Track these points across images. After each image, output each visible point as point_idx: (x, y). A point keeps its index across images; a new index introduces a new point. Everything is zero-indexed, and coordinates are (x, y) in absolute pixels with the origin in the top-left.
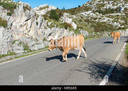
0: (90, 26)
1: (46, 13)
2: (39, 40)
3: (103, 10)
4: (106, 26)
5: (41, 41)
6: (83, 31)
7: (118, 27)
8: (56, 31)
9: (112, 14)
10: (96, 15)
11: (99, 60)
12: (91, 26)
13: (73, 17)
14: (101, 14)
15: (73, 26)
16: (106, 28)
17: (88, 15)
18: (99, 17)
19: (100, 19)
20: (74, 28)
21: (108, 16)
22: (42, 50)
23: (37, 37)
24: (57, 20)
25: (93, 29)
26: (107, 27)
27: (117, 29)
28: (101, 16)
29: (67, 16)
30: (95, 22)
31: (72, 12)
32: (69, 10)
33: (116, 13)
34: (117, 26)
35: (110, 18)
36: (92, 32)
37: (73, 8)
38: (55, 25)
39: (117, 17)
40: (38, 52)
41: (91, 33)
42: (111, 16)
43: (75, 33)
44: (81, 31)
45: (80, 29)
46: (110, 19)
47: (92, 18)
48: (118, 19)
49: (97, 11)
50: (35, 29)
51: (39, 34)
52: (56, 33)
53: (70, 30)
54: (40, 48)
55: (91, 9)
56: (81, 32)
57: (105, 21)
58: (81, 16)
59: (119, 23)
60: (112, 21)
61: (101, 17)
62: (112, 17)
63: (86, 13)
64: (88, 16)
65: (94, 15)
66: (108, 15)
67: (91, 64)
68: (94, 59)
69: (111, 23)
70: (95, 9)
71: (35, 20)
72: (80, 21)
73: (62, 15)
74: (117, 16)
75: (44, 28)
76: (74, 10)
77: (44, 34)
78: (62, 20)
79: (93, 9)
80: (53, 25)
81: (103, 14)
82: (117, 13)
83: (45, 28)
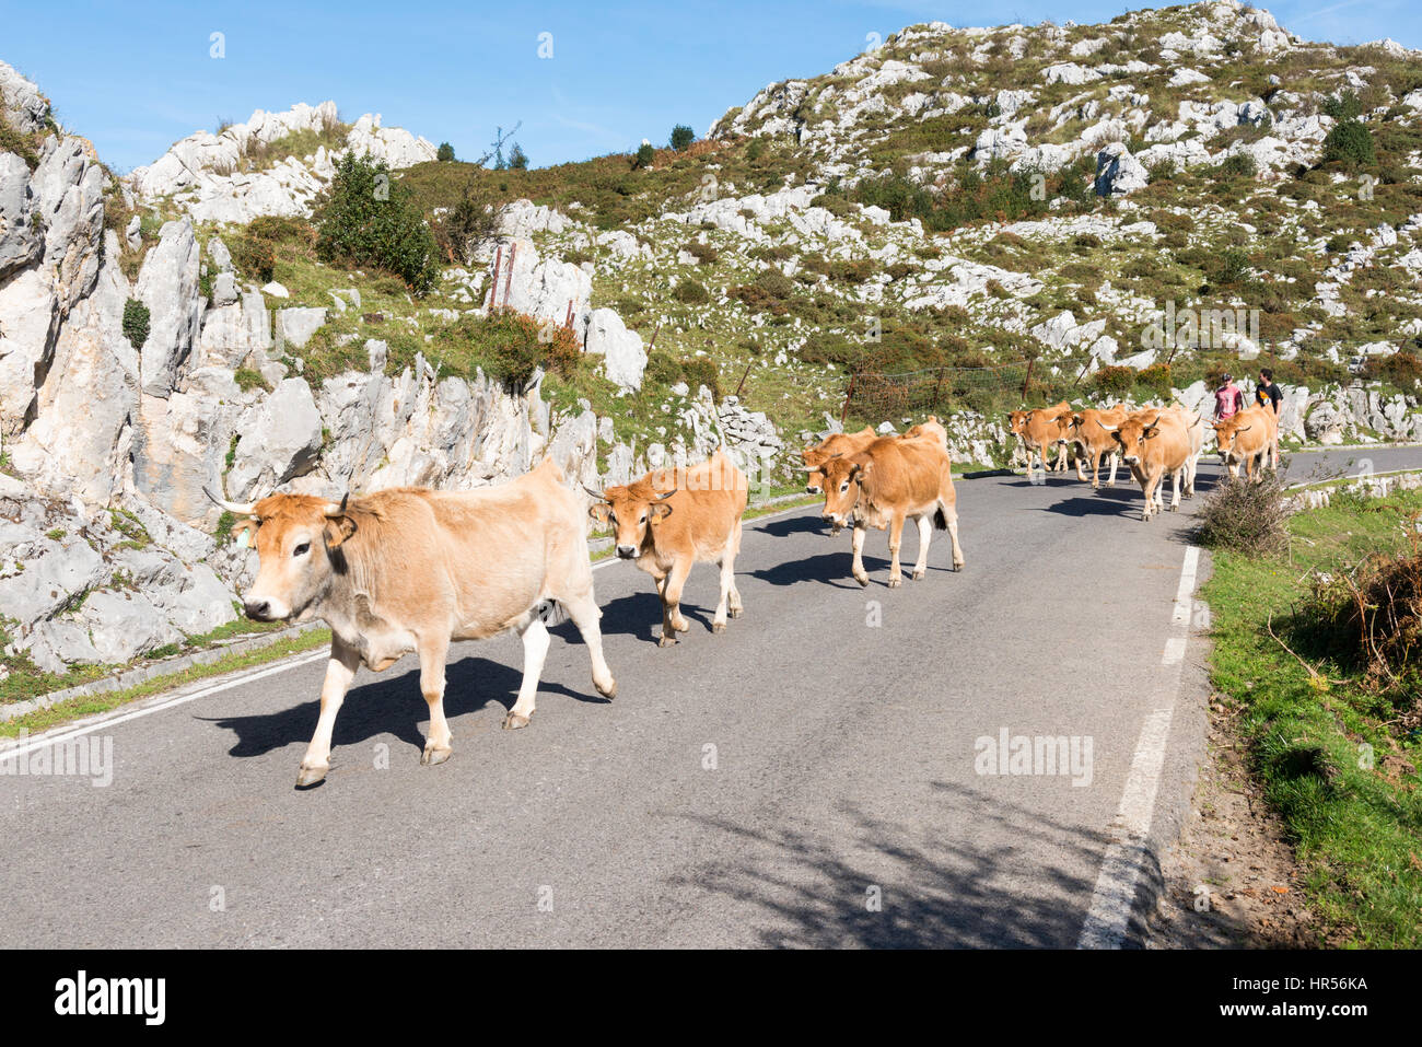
0: (800, 354)
1: (320, 198)
2: (159, 535)
3: (931, 179)
4: (971, 355)
5: (193, 539)
6: (725, 408)
7: (1095, 366)
8: (387, 414)
9: (1023, 229)
10: (857, 234)
11: (910, 821)
12: (812, 356)
13: (605, 251)
14: (917, 226)
15: (599, 358)
16: (965, 374)
17: (773, 232)
18: (889, 254)
19: (900, 272)
20: (613, 375)
21: (988, 247)
22: (200, 657)
23: (130, 487)
24: (408, 278)
25: (827, 385)
26: (976, 365)
27: (1086, 391)
28: (908, 242)
29: (540, 237)
30: (848, 314)
31: (608, 193)
32: (569, 173)
33: (1063, 212)
34: (1081, 356)
35: (1008, 268)
36: (821, 425)
37: (615, 159)
38: (375, 347)
39: (1075, 259)
40: (135, 696)
41: (807, 435)
42: (1020, 243)
43: (627, 438)
44: (700, 411)
45: (681, 388)
46: (1006, 278)
47: (813, 263)
48: (1092, 274)
49: (866, 194)
50: (100, 393)
51: (156, 453)
52: (384, 435)
53: (563, 403)
54: (168, 640)
55: (804, 171)
56: (689, 417)
57: (956, 297)
58: (703, 239)
59: (1101, 324)
60: (1034, 303)
61: (913, 261)
62: (1032, 258)
63: (748, 214)
64: (772, 244)
65: (837, 229)
66: (990, 231)
67: (808, 893)
68: (846, 807)
69: (1015, 326)
70: (852, 172)
71: (112, 274)
72: (691, 293)
73: (490, 227)
74: (1084, 243)
75: (230, 374)
76: (622, 171)
77: (230, 458)
78: (477, 283)
79: (822, 168)
80: (342, 341)
81: (933, 228)
82: (1079, 211)
83: (248, 379)
